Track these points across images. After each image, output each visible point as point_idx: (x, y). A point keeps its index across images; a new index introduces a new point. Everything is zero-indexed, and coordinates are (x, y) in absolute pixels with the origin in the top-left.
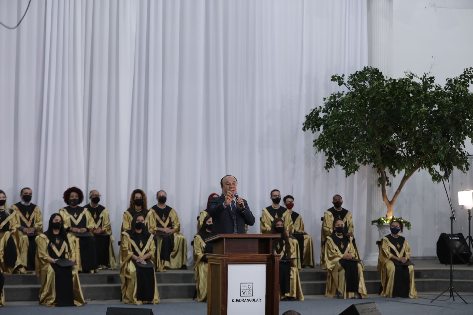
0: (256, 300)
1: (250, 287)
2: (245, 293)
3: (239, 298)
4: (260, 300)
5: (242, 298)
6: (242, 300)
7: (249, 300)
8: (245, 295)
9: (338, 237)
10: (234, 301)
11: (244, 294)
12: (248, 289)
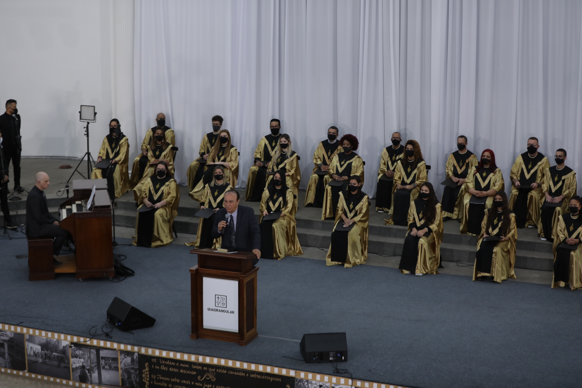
0: (229, 312)
1: (224, 299)
2: (220, 304)
3: (214, 308)
4: (233, 312)
5: (216, 308)
6: (217, 310)
7: (223, 311)
8: (220, 305)
9: (571, 217)
10: (209, 309)
11: (218, 305)
12: (222, 300)
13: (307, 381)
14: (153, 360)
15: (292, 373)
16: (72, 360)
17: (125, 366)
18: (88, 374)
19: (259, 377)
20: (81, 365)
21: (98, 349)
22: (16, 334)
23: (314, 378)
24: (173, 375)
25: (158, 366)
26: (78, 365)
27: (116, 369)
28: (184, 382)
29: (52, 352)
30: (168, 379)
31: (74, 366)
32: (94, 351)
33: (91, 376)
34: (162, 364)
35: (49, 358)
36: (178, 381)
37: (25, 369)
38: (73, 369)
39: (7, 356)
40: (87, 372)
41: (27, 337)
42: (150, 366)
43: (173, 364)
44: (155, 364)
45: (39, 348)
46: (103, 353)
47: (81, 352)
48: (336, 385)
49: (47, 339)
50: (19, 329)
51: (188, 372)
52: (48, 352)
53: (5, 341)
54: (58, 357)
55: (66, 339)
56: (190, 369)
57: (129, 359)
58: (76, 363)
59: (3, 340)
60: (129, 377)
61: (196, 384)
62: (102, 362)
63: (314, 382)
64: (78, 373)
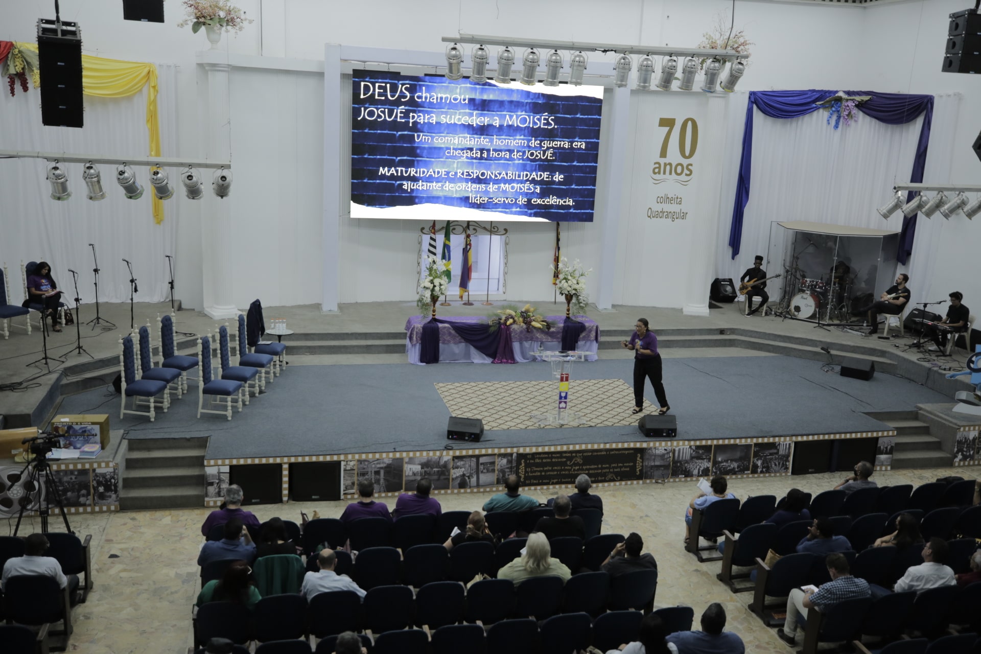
13: (655, 448)
14: (528, 456)
15: (645, 445)
16: (452, 471)
17: (501, 467)
18: (468, 480)
19: (617, 452)
20: (462, 473)
21: (478, 457)
22: (394, 459)
23: (660, 445)
24: (546, 464)
25: (532, 460)
26: (458, 475)
27: (493, 471)
28: (556, 468)
29: (432, 468)
30: (541, 469)
31: (454, 476)
32: (474, 459)
33: (470, 481)
34: (537, 458)
35: (429, 474)
36: (550, 468)
37: (402, 489)
38: (453, 479)
39: (382, 481)
40: (467, 478)
41: (406, 460)
42: (525, 462)
43: (546, 456)
44: (530, 459)
45: (419, 467)
46: (482, 460)
47: (462, 463)
48: (676, 447)
49: (428, 458)
50: (398, 455)
51: (559, 460)
52: (428, 470)
53: (381, 468)
54: (438, 471)
55: (448, 454)
56: (561, 457)
57: (505, 461)
58: (455, 473)
59: (378, 468)
60: (504, 476)
61: (566, 468)
62: (481, 467)
63: (660, 448)
64: (458, 481)
